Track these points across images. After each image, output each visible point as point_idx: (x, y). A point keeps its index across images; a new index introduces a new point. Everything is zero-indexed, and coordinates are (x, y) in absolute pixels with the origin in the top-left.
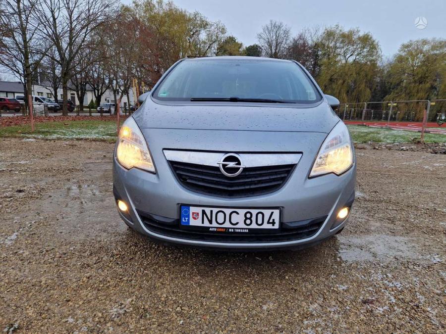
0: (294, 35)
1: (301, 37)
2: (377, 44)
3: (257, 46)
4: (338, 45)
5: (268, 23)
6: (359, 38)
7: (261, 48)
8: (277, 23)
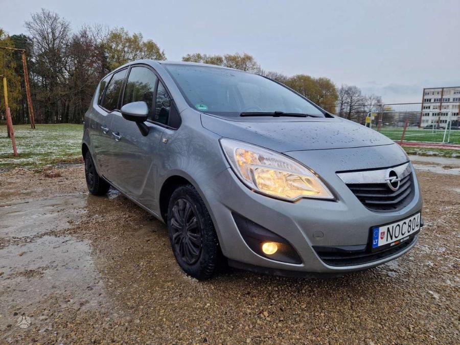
0: (74, 31)
1: (84, 35)
2: (163, 53)
3: (25, 36)
4: (126, 49)
5: (40, 12)
6: (145, 45)
7: (30, 40)
8: (51, 14)
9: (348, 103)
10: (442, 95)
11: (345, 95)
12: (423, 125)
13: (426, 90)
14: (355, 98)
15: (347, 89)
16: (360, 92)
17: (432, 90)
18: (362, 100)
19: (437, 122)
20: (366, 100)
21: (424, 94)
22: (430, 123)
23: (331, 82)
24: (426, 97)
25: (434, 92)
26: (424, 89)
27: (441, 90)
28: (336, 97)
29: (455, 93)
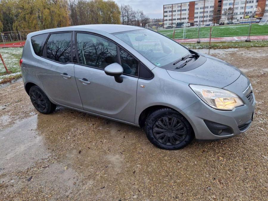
9: (126, 16)
10: (172, 9)
11: (124, 11)
12: (165, 26)
13: (164, 6)
14: (130, 13)
15: (124, 7)
16: (132, 8)
17: (167, 6)
18: (133, 13)
19: (171, 24)
20: (136, 13)
21: (164, 8)
22: (168, 25)
23: (115, 3)
24: (165, 10)
25: (168, 7)
26: (164, 5)
27: (171, 5)
28: (119, 13)
29: (178, 7)
